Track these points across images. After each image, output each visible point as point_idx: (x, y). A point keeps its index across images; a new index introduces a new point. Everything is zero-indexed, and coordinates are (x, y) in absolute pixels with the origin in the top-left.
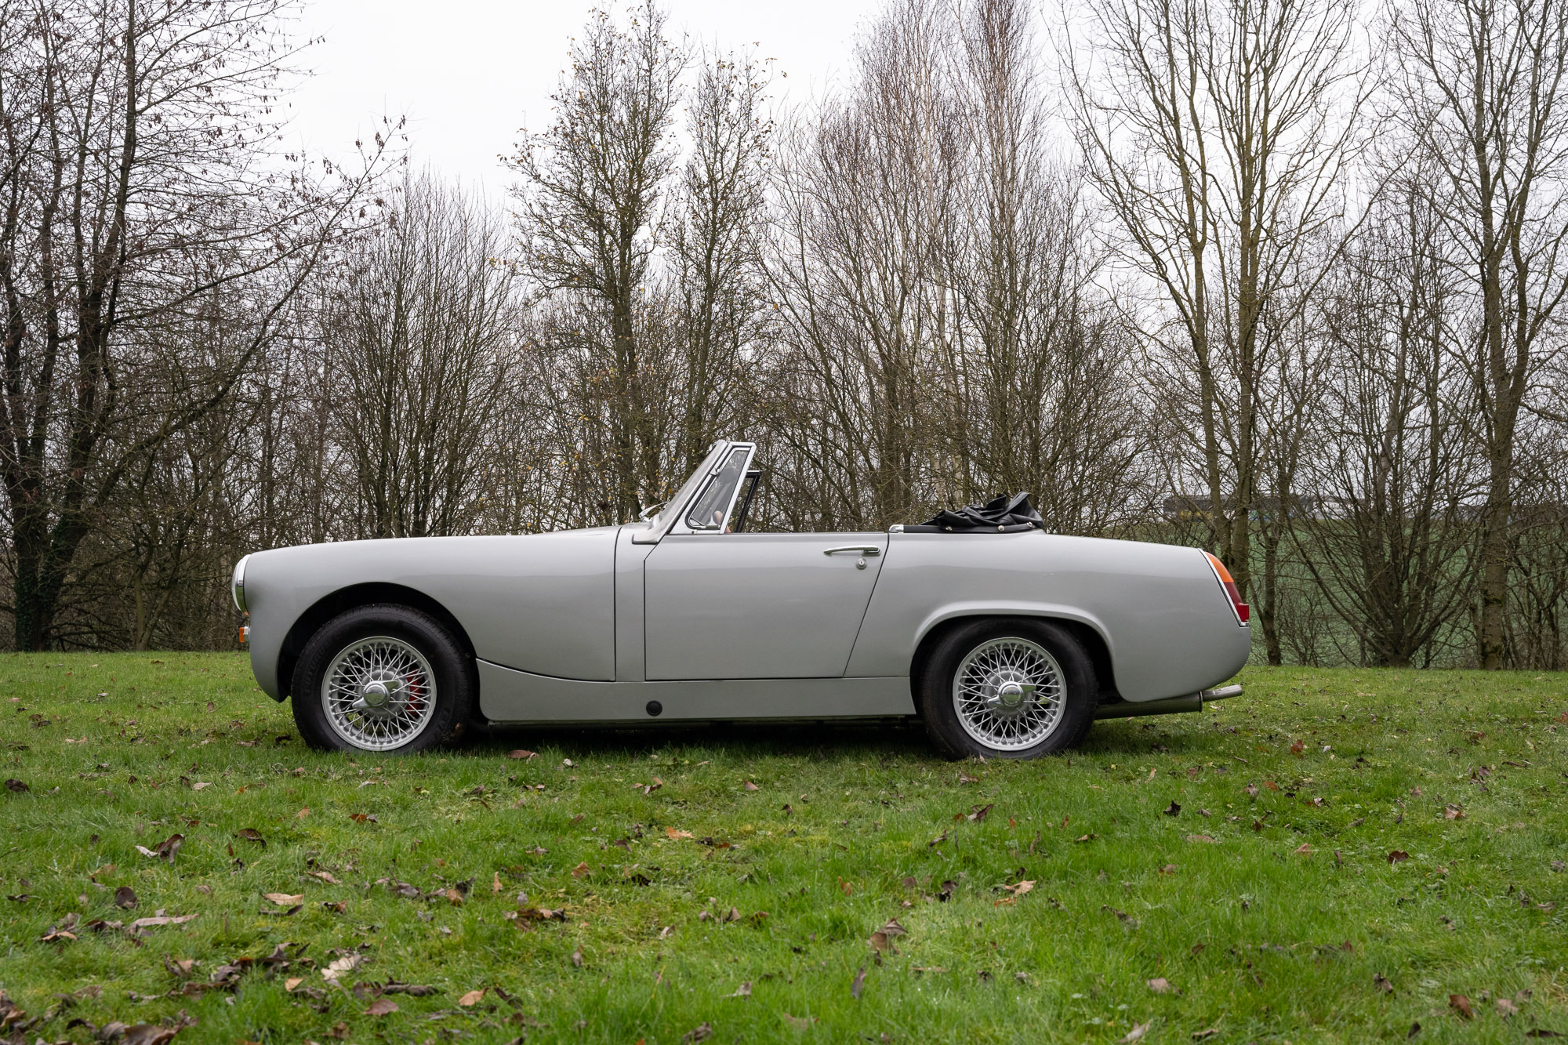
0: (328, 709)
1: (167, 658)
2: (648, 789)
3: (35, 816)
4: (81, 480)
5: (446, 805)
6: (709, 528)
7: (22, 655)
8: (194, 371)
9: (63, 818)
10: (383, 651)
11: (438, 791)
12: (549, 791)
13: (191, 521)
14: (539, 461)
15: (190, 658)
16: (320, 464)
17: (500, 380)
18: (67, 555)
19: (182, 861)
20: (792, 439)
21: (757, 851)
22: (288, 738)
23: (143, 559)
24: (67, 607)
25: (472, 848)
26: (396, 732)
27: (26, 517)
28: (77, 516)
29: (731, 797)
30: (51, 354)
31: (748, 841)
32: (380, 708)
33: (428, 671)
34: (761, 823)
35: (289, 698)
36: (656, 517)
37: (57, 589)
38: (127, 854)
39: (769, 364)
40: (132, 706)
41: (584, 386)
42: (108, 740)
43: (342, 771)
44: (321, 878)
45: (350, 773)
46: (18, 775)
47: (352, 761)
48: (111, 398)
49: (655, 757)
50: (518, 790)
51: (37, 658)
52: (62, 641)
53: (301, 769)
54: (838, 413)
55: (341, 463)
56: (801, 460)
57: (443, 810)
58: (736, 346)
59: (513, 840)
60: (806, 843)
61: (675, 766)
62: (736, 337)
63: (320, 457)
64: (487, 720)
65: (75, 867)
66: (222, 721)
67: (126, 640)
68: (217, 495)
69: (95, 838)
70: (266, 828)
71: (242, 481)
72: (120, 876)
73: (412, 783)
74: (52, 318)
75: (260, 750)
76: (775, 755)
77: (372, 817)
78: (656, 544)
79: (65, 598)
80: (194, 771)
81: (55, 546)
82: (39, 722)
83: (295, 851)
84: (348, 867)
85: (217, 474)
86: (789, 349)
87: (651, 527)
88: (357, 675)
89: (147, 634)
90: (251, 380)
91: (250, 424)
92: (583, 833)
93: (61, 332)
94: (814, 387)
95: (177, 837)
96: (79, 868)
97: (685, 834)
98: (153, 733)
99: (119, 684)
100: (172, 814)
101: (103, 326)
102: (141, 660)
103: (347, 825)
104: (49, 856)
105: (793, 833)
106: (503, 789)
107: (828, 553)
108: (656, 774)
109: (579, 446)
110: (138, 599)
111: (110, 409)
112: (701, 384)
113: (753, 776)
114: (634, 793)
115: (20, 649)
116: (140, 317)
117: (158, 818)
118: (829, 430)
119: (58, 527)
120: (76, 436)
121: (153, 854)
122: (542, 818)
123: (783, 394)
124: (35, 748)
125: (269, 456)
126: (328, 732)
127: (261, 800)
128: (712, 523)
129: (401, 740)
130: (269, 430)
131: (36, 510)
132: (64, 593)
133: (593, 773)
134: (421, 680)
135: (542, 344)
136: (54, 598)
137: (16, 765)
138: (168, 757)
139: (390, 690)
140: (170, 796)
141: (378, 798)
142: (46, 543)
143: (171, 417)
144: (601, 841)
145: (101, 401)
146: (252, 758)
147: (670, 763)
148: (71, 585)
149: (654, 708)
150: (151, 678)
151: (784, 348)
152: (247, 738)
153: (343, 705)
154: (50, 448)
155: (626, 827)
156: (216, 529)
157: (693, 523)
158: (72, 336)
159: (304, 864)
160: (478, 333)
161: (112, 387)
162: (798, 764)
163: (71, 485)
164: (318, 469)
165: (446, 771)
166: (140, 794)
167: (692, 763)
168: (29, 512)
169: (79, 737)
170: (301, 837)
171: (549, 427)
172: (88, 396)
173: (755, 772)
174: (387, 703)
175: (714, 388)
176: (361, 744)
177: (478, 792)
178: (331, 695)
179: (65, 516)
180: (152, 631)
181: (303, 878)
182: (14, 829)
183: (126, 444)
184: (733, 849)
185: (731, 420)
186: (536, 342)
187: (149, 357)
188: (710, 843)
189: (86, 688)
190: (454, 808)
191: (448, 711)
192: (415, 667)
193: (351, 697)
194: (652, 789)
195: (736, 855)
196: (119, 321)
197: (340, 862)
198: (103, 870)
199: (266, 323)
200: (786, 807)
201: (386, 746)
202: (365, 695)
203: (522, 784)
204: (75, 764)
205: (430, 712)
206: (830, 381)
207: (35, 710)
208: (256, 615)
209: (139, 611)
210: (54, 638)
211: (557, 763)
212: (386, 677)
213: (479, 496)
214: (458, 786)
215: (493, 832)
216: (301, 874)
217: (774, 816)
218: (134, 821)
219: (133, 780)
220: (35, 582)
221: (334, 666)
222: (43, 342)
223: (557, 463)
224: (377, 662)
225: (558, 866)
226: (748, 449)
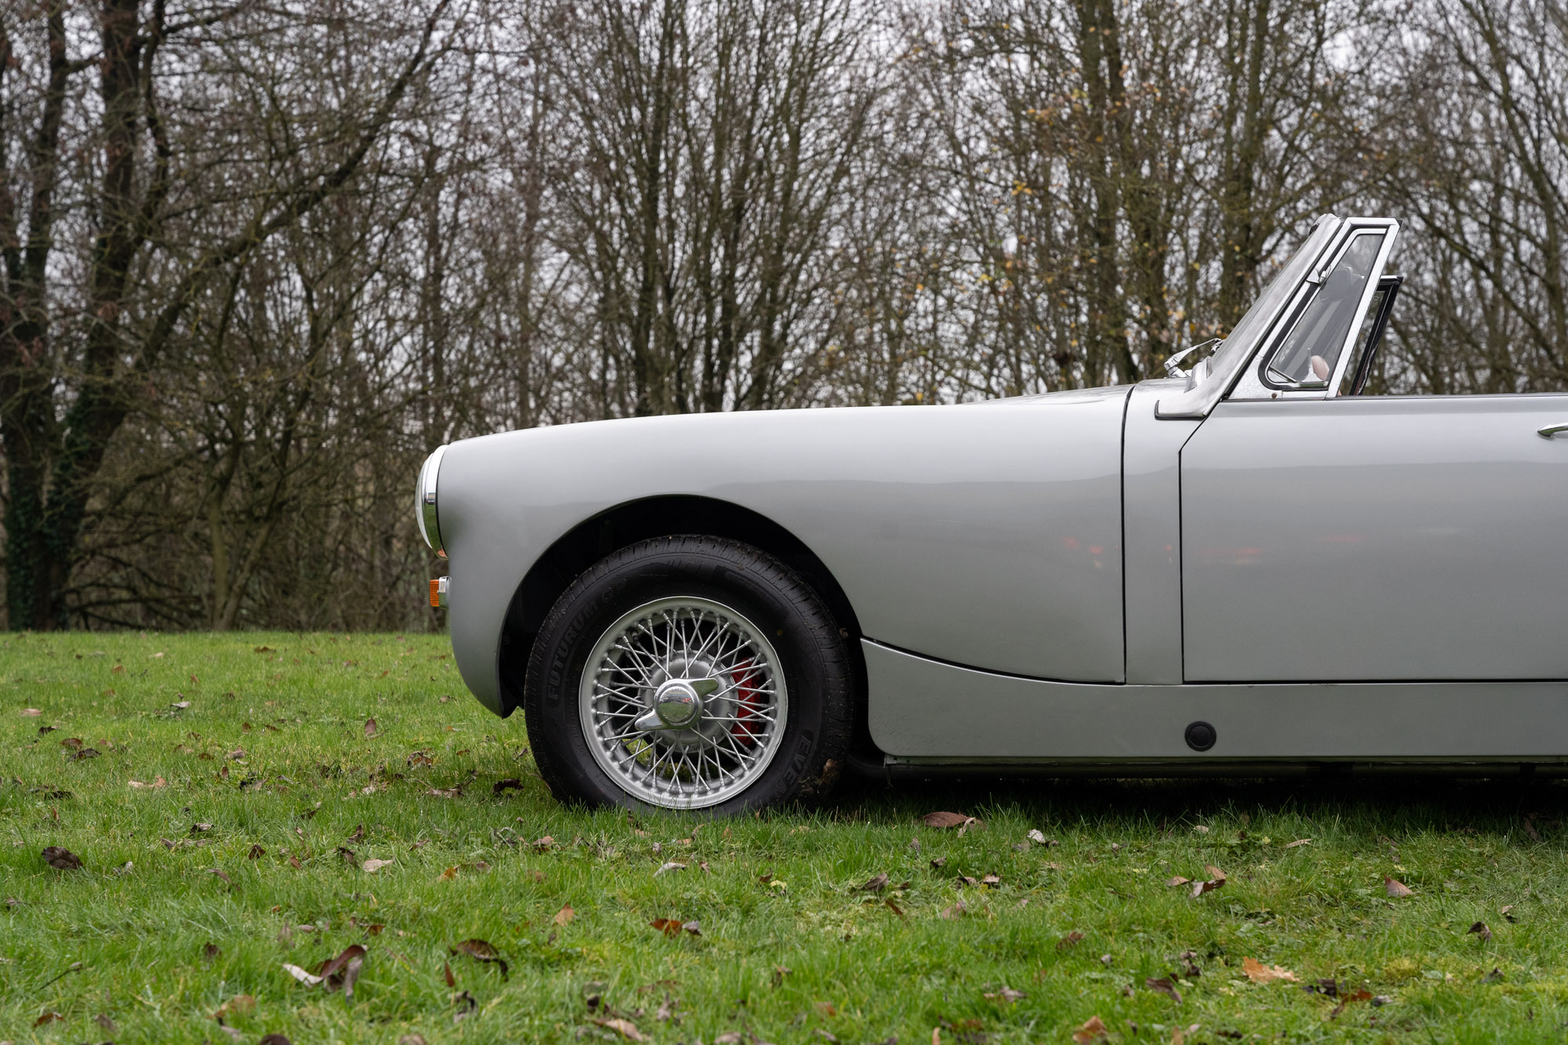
0: (591, 729)
1: (280, 642)
2: (1199, 887)
3: (99, 911)
4: (114, 324)
5: (818, 908)
6: (1305, 387)
7: (31, 637)
8: (305, 120)
9: (150, 917)
10: (689, 625)
11: (802, 883)
12: (1007, 889)
13: (303, 398)
14: (932, 276)
15: (319, 642)
16: (527, 288)
17: (859, 124)
18: (91, 458)
19: (366, 993)
20: (1428, 220)
21: (1428, 1009)
22: (515, 784)
23: (222, 466)
24: (93, 553)
25: (881, 984)
26: (715, 776)
27: (22, 391)
28: (107, 389)
29: (1361, 907)
30: (55, 94)
31: (1409, 990)
32: (686, 730)
33: (772, 662)
34: (1430, 956)
35: (519, 713)
36: (1200, 367)
37: (76, 521)
38: (271, 978)
39: (1386, 73)
40: (234, 725)
41: (1017, 128)
42: (200, 784)
43: (621, 843)
44: (616, 1031)
45: (637, 848)
46: (62, 841)
47: (638, 826)
48: (162, 171)
49: (1202, 829)
50: (950, 885)
51: (56, 641)
52: (86, 616)
53: (547, 840)
54: (1527, 168)
55: (568, 284)
56: (1447, 264)
57: (815, 917)
58: (1320, 41)
59: (954, 975)
60: (1527, 996)
61: (1245, 848)
62: (1320, 20)
63: (528, 277)
64: (881, 755)
65: (184, 999)
66: (392, 753)
67: (193, 615)
68: (347, 349)
69: (211, 949)
70: (504, 941)
71: (391, 322)
72: (263, 1016)
73: (752, 866)
74: (57, 28)
75: (470, 804)
76: (1440, 830)
77: (692, 925)
78: (1202, 418)
79: (88, 539)
80: (360, 839)
81: (71, 443)
82: (80, 753)
83: (563, 983)
84: (662, 1012)
85: (344, 313)
86: (1424, 42)
87: (1191, 386)
88: (641, 669)
89: (232, 604)
90: (408, 134)
91: (404, 214)
92: (1087, 966)
93: (71, 55)
94: (1476, 121)
95: (356, 950)
96: (189, 1002)
97: (1281, 973)
98: (278, 773)
99: (206, 687)
100: (335, 913)
101: (143, 41)
102: (239, 645)
103: (646, 939)
104: (137, 979)
105: (1496, 976)
106: (922, 882)
107: (1547, 434)
108: (1210, 860)
109: (1011, 245)
110: (216, 540)
111: (159, 194)
112: (1250, 115)
113: (1402, 869)
114: (1173, 896)
115: (26, 626)
116: (209, 21)
117: (312, 920)
118: (1506, 204)
119: (77, 410)
120: (102, 242)
121: (314, 979)
122: (1004, 935)
123: (1413, 132)
124: (81, 796)
125: (435, 276)
126: (591, 773)
127: (487, 891)
128: (1311, 378)
129: (724, 791)
130: (435, 226)
131: (38, 380)
132: (89, 528)
133: (1087, 858)
134: (760, 679)
135: (941, 49)
136: (70, 537)
137: (54, 824)
138: (311, 814)
139: (703, 696)
140: (327, 880)
141: (696, 892)
142: (55, 438)
143: (269, 205)
144: (1121, 982)
145: (142, 180)
146: (457, 818)
147: (1234, 841)
148: (100, 515)
149: (1200, 735)
150: (260, 676)
151: (1415, 41)
152: (442, 783)
153: (617, 723)
154: (54, 267)
155: (1166, 957)
156: (347, 411)
157: (1274, 378)
158: (92, 60)
159: (583, 1006)
160: (818, 33)
161: (163, 152)
162: (1487, 850)
163: (97, 333)
164: (524, 298)
165: (811, 848)
166: (272, 874)
167: (1276, 842)
168: (27, 383)
169: (150, 779)
170: (567, 958)
171: (952, 211)
172: (122, 168)
173: (1404, 861)
174: (697, 720)
175: (1275, 124)
176: (650, 795)
177: (875, 887)
178: (595, 705)
179: (86, 389)
180: (240, 598)
181: (581, 1031)
182: (67, 933)
183: (184, 257)
184: (1378, 1004)
185: (1307, 188)
186: (928, 46)
187: (223, 94)
188: (1331, 991)
189: (148, 693)
190: (834, 914)
191: (809, 735)
192: (747, 653)
193: (633, 710)
194: (1207, 887)
195: (1386, 1013)
196: (173, 29)
197: (644, 1003)
198: (234, 1006)
199: (431, 26)
200: (1478, 927)
201: (697, 801)
202: (657, 705)
203: (953, 872)
204: (154, 823)
205: (776, 737)
206: (1507, 103)
207: (68, 731)
208: (461, 557)
209: (217, 561)
210: (73, 611)
211: (1017, 837)
212: (695, 672)
213: (824, 343)
214: (839, 874)
215: (917, 959)
216: (578, 1021)
217: (1454, 945)
218: (271, 926)
219: (257, 852)
220: (37, 510)
221: (600, 651)
222: (42, 75)
223: (970, 277)
224: (678, 644)
225: (1045, 1022)
226: (1383, 231)
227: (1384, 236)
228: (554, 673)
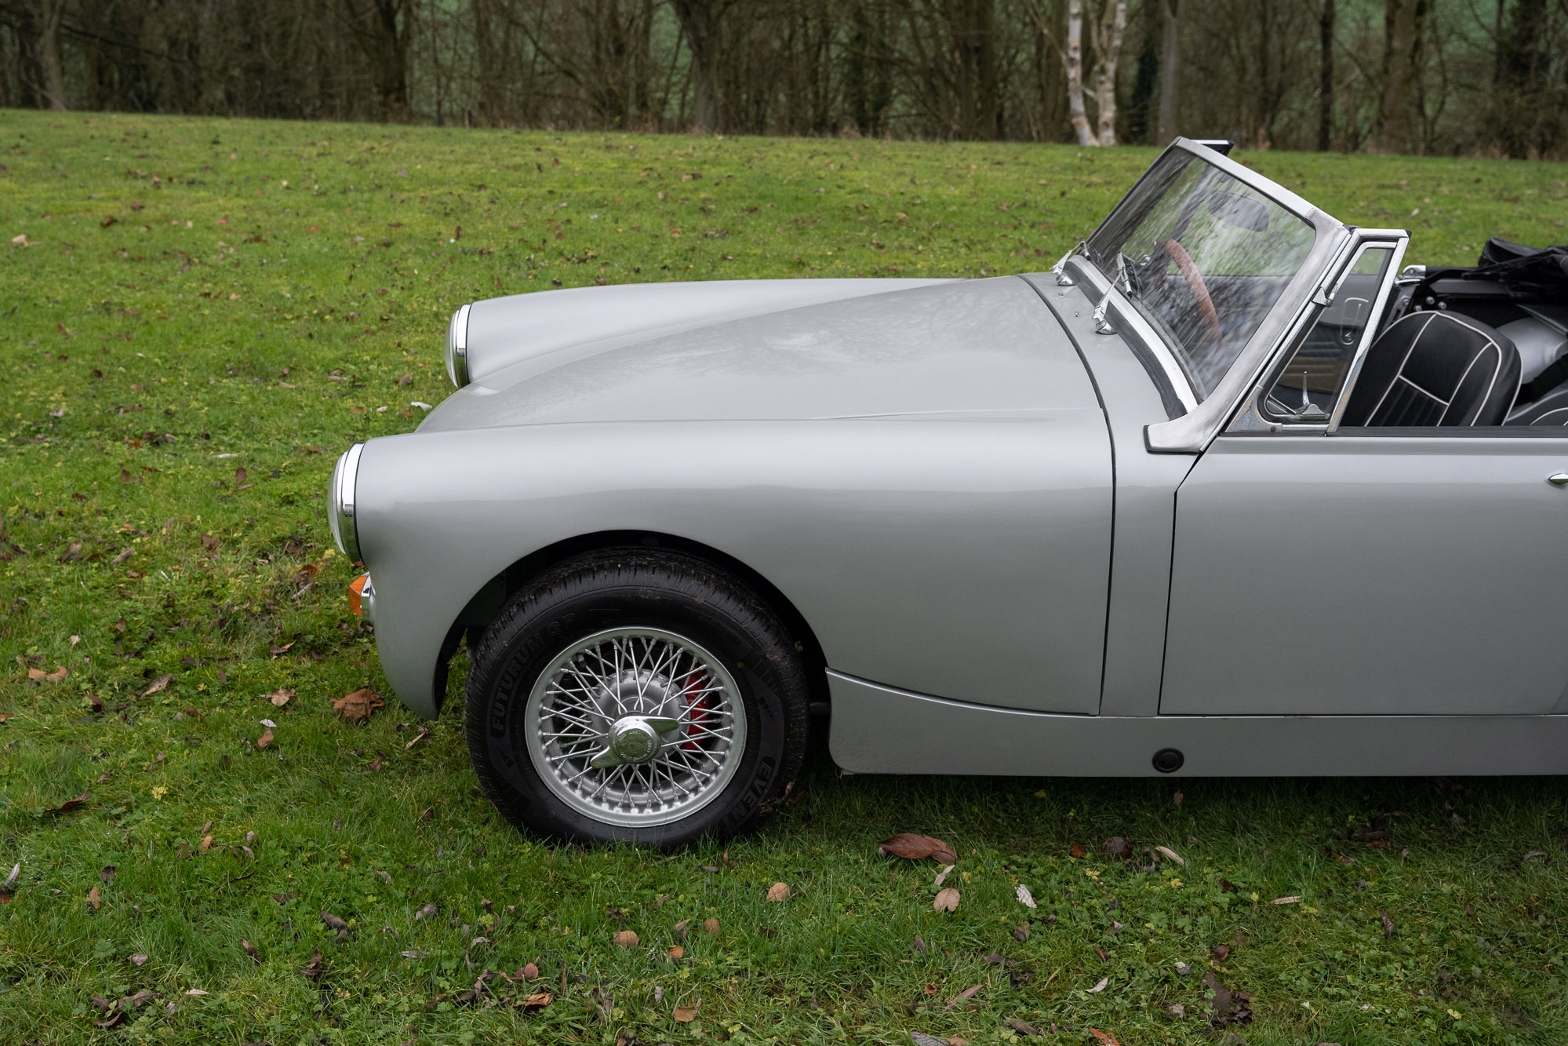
0: (538, 751)
6: (1306, 420)
33: (728, 685)
64: (839, 769)
78: (1199, 454)
88: (588, 690)
107: (1558, 483)
134: (713, 701)
149: (1168, 759)
157: (1273, 408)
201: (651, 817)
205: (733, 757)
226: (1392, 245)
227: (1393, 250)
228: (500, 706)
